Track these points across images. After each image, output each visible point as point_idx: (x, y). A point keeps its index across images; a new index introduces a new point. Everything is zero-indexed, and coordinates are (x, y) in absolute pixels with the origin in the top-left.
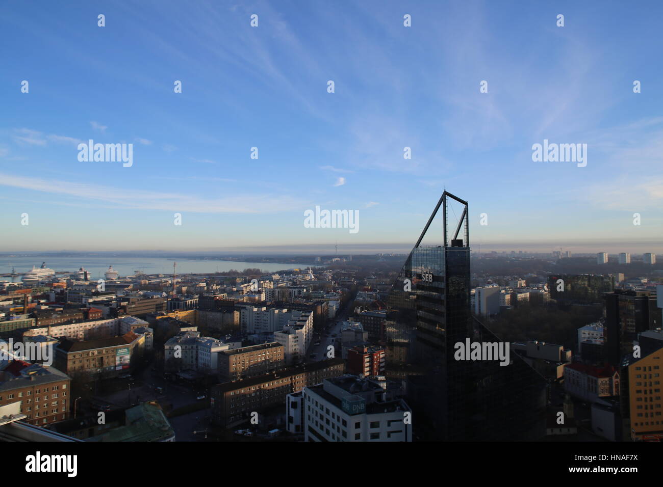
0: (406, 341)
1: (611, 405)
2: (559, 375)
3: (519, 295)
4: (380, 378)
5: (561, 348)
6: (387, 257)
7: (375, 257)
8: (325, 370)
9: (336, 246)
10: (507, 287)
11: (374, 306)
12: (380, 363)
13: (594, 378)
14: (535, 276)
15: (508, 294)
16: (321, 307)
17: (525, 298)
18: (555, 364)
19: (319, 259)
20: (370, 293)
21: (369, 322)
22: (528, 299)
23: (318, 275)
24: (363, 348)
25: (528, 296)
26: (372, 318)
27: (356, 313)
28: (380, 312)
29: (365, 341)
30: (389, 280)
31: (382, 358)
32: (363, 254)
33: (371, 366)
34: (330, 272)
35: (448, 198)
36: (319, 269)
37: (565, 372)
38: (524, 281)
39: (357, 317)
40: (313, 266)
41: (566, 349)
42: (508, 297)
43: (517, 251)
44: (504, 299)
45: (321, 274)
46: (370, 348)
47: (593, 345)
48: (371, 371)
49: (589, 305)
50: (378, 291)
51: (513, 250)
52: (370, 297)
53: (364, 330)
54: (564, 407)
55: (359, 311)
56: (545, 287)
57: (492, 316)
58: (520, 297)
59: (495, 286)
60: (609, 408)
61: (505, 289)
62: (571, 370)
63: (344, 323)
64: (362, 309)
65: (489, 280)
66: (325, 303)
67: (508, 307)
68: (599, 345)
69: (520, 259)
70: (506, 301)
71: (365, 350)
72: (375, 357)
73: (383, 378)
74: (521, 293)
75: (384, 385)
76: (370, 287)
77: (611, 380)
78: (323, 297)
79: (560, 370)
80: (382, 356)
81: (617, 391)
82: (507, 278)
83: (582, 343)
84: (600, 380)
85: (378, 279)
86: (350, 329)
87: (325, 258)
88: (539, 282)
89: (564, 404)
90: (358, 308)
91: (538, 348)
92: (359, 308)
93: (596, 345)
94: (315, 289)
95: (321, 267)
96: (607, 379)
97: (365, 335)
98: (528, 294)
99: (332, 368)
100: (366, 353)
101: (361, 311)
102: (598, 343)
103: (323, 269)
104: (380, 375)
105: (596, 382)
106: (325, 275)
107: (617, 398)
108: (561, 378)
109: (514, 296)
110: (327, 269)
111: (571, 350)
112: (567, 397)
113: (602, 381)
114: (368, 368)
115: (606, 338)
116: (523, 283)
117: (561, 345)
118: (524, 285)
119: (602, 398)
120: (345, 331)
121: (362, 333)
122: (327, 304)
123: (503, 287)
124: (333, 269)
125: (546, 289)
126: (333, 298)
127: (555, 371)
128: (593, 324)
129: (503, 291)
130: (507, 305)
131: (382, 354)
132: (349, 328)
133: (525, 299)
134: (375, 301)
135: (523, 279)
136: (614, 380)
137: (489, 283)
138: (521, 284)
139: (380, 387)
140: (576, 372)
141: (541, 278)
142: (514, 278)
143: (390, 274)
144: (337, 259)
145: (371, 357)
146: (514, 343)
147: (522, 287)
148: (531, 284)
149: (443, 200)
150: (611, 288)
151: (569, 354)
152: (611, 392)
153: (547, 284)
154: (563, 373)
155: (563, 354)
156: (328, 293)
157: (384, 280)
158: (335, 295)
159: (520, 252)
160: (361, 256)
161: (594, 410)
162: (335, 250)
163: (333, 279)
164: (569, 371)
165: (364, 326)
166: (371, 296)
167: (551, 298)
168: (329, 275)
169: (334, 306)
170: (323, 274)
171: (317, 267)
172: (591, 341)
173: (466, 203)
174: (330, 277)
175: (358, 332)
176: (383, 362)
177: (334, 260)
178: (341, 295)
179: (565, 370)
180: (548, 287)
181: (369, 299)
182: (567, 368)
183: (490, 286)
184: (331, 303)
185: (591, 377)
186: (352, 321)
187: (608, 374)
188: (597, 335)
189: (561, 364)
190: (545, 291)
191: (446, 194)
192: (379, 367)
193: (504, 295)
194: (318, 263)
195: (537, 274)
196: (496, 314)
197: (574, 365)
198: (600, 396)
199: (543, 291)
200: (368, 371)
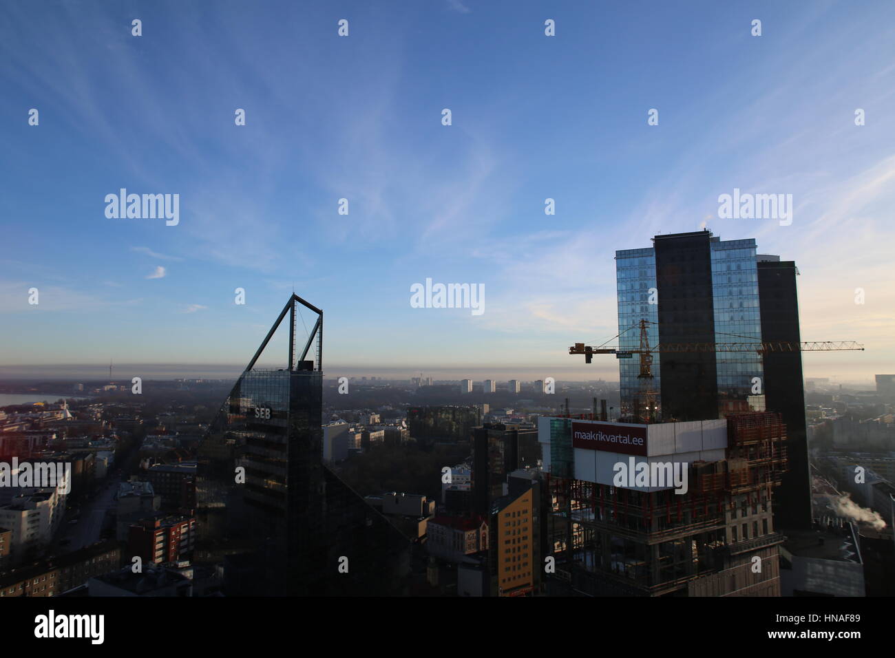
0: (222, 505)
1: (478, 562)
2: (422, 532)
3: (372, 434)
4: (181, 564)
5: (424, 499)
6: (191, 384)
7: (174, 384)
8: (87, 563)
9: (111, 367)
10: (357, 424)
11: (171, 456)
12: (180, 541)
13: (461, 532)
14: (391, 408)
15: (359, 433)
16: (84, 461)
17: (379, 437)
18: (416, 520)
19: (81, 387)
20: (164, 437)
21: (163, 481)
22: (383, 438)
23: (79, 412)
24: (154, 522)
25: (383, 435)
26: (168, 475)
27: (143, 468)
28: (180, 466)
29: (156, 510)
30: (194, 417)
31: (184, 534)
32: (154, 379)
33: (166, 548)
34: (99, 407)
35: (297, 303)
36: (81, 401)
37: (428, 529)
38: (378, 416)
39: (143, 474)
40: (69, 398)
41: (429, 500)
42: (358, 437)
43: (369, 376)
44: (353, 440)
45: (83, 410)
46: (165, 519)
47: (458, 491)
48: (165, 555)
49: (452, 443)
50: (177, 433)
51: (364, 376)
52: (164, 443)
53: (156, 493)
54: (428, 572)
55: (147, 465)
56: (403, 423)
57: (338, 463)
58: (373, 437)
59: (343, 423)
60: (477, 566)
61: (354, 427)
62: (436, 526)
63: (123, 485)
64: (152, 462)
65: (334, 415)
66: (91, 455)
67: (359, 450)
68: (464, 491)
69: (373, 388)
70: (356, 442)
71: (158, 524)
72: (173, 533)
73: (187, 563)
74: (375, 431)
75: (189, 574)
76: (164, 429)
77: (478, 533)
78: (86, 446)
79: (423, 526)
80: (183, 530)
81: (484, 545)
82: (356, 412)
83: (447, 491)
84: (468, 534)
85: (177, 417)
86: (132, 494)
87: (90, 385)
88: (396, 416)
89: (428, 569)
90: (146, 461)
91: (397, 502)
92: (148, 460)
93: (461, 492)
94: (73, 433)
95: (83, 399)
96: (474, 532)
97: (157, 501)
98: (383, 431)
99: (100, 559)
100: (159, 528)
101: (150, 465)
102: (462, 489)
103: (87, 403)
104: (182, 560)
105: (463, 536)
106: (92, 411)
107: (485, 552)
108: (423, 537)
109: (365, 435)
110: (94, 402)
111: (434, 500)
112: (432, 560)
113: (469, 535)
114: (161, 551)
115: (473, 482)
116: (377, 418)
117: (424, 495)
118: (377, 420)
119: (469, 555)
120: (124, 497)
121: (152, 498)
122: (94, 457)
123: (352, 425)
124: (105, 402)
125: (405, 426)
126: (103, 447)
127: (416, 529)
128: (458, 467)
129: (352, 430)
130: (357, 448)
131: (184, 527)
132: (130, 492)
133: (379, 439)
134: (173, 448)
135: (376, 414)
136: (482, 532)
137: (334, 420)
138: (374, 420)
139: (184, 578)
140: (440, 527)
141: (399, 411)
142: (366, 412)
143: (196, 408)
144: (111, 386)
145: (167, 534)
146: (366, 498)
147: (375, 424)
148: (385, 420)
149: (290, 305)
150: (476, 421)
151: (432, 505)
152: (478, 547)
153: (405, 419)
154: (426, 531)
155: (426, 505)
156: (95, 439)
157: (187, 418)
158: (107, 443)
159: (373, 378)
160: (151, 381)
161: (461, 571)
162: (109, 373)
163: (104, 417)
164: (433, 526)
165: (155, 489)
166: (166, 442)
167: (411, 436)
168: (97, 411)
169: (105, 459)
170: (88, 410)
171: (76, 399)
172: (456, 488)
173: (320, 312)
174: (99, 415)
175: (146, 497)
176: (184, 540)
177: (107, 388)
178: (117, 442)
179: (428, 525)
180: (406, 422)
181: (163, 446)
182: (431, 524)
183: (337, 424)
184: (100, 456)
185: (456, 531)
186: (135, 481)
187: (475, 526)
188: (462, 479)
189: (423, 519)
190: (404, 428)
191: (295, 298)
192: (179, 548)
193: (353, 434)
194: (79, 393)
195: (393, 407)
196: (343, 460)
197: (438, 518)
198: (466, 553)
199: (401, 428)
200: (160, 556)
